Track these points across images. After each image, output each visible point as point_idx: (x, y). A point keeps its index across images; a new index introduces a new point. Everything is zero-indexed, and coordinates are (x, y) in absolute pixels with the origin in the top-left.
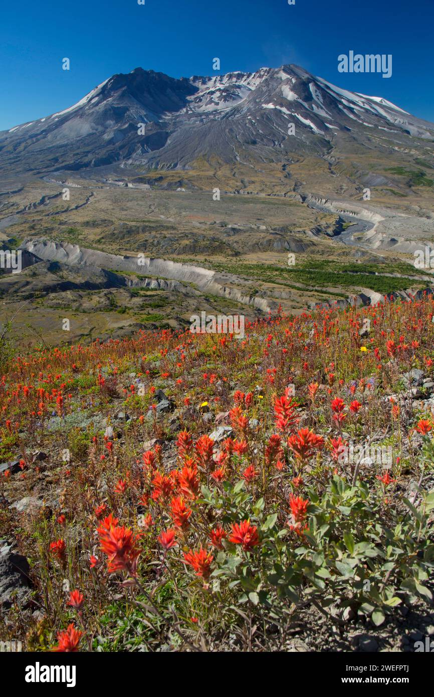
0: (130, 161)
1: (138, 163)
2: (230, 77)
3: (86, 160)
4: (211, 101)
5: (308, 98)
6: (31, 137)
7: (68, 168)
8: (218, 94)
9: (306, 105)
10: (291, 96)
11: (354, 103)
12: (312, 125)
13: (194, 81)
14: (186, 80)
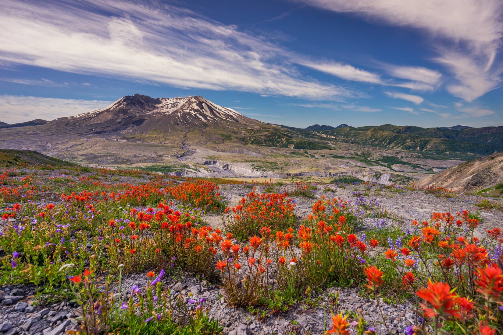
0: (125, 131)
1: (128, 131)
2: (177, 99)
3: (106, 130)
4: (167, 108)
5: (202, 108)
6: (84, 119)
7: (96, 133)
8: (171, 105)
9: (201, 111)
10: (196, 107)
11: (221, 110)
12: (202, 118)
13: (162, 99)
14: (158, 99)
